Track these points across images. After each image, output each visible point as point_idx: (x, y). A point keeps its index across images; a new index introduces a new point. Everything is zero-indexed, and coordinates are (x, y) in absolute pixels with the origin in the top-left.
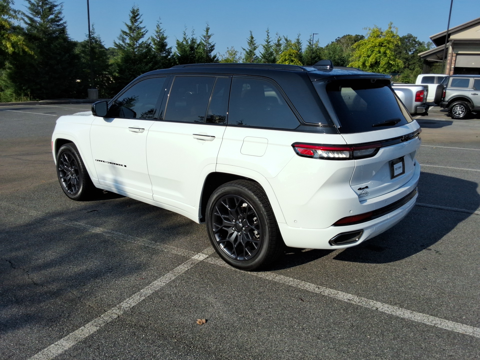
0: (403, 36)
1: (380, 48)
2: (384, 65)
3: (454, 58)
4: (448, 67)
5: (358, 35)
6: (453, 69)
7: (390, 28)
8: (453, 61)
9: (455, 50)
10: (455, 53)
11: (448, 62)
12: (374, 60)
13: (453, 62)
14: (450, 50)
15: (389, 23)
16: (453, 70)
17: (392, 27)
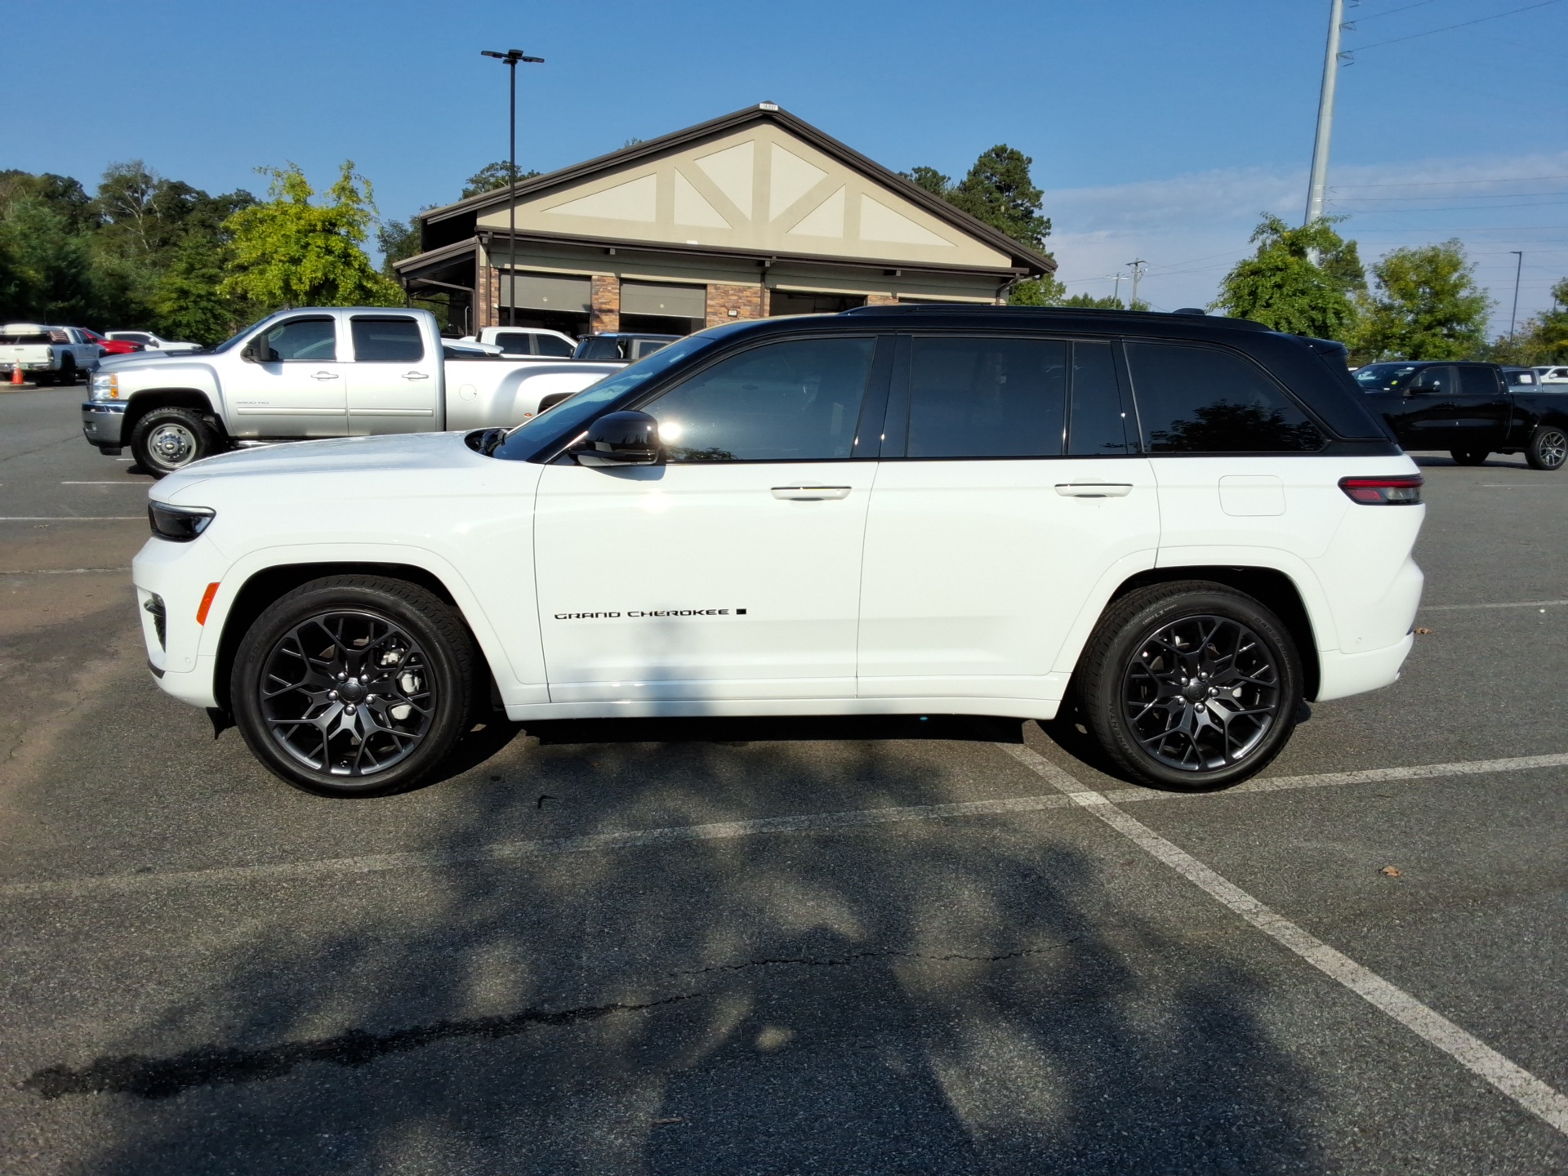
0: (220, 195)
1: (328, 240)
2: (350, 294)
3: (495, 281)
4: (483, 305)
5: (55, 177)
6: (496, 313)
7: (347, 178)
8: (493, 289)
9: (494, 257)
10: (495, 268)
11: (482, 291)
12: (319, 275)
13: (495, 293)
14: (482, 258)
15: (345, 165)
16: (497, 315)
17: (353, 177)
